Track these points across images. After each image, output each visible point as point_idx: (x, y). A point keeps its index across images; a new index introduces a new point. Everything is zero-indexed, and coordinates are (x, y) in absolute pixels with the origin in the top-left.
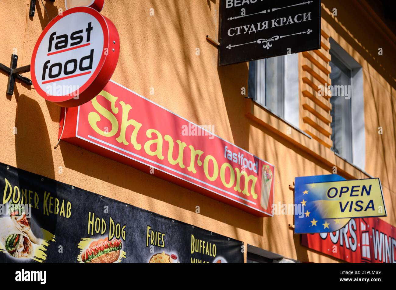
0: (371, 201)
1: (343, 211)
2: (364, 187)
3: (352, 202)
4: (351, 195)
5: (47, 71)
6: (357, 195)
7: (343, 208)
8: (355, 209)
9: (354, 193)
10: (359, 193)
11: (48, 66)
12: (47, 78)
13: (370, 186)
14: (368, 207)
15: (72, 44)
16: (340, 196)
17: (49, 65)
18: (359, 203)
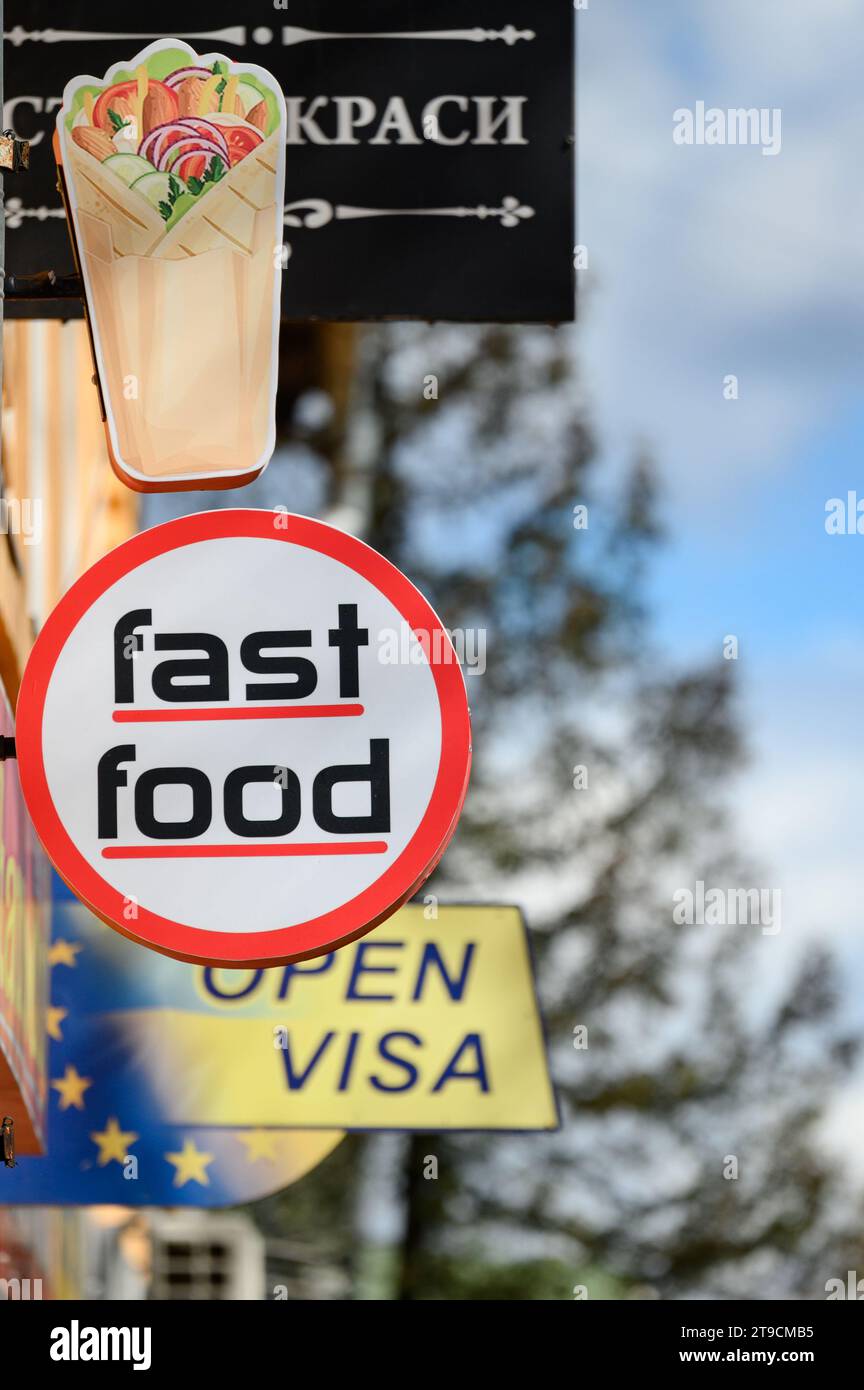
0: (473, 1040)
1: (295, 1082)
2: (431, 953)
3: (354, 1038)
4: (352, 994)
5: (126, 797)
6: (388, 998)
7: (299, 1066)
8: (375, 1082)
9: (368, 984)
10: (402, 984)
11: (124, 773)
12: (129, 832)
13: (470, 949)
14: (450, 1073)
15: (254, 692)
16: (283, 993)
17: (133, 770)
18: (399, 1047)
